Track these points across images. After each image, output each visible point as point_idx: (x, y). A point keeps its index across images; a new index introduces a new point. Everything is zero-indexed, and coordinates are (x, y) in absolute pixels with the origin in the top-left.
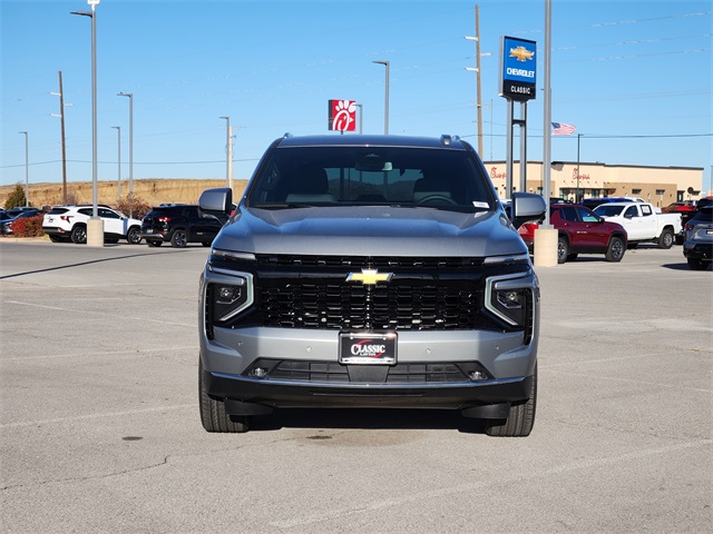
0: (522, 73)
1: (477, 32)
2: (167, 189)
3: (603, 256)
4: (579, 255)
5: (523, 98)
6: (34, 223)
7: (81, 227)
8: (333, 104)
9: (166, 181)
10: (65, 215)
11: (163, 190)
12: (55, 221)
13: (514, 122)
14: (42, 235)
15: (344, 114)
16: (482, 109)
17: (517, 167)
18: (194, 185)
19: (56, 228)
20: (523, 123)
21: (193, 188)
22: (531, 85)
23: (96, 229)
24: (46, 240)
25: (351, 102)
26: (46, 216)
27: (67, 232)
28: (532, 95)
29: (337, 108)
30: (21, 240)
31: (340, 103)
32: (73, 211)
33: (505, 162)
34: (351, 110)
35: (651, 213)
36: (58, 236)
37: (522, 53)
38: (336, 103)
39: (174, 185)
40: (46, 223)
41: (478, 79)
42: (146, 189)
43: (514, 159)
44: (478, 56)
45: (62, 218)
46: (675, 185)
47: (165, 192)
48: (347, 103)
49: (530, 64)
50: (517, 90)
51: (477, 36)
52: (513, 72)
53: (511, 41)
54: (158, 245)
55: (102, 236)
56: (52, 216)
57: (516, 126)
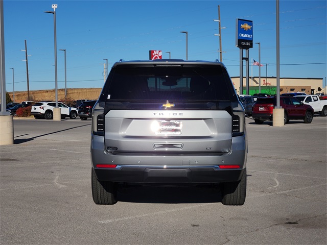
0: (246, 36)
1: (219, 18)
2: (73, 93)
3: (303, 121)
4: (290, 120)
5: (247, 48)
6: (26, 110)
7: (49, 112)
8: (151, 52)
9: (72, 89)
10: (42, 106)
11: (71, 93)
12: (38, 109)
13: (243, 59)
14: (30, 116)
15: (157, 57)
16: (222, 53)
17: (245, 80)
18: (85, 91)
19: (38, 112)
20: (247, 59)
21: (85, 92)
22: (250, 41)
23: (57, 113)
24: (32, 118)
25: (159, 51)
26: (33, 107)
27: (43, 114)
28: (251, 46)
29: (153, 54)
30: (21, 118)
31: (155, 52)
32: (45, 104)
33: (239, 77)
34: (160, 55)
35: (317, 100)
36: (38, 116)
37: (246, 26)
38: (153, 52)
39: (76, 91)
40: (33, 110)
41: (220, 39)
42: (63, 93)
43: (243, 76)
44: (220, 28)
45: (40, 108)
46: (310, 87)
47: (72, 94)
48: (158, 52)
49: (250, 32)
50: (244, 44)
51: (219, 19)
52: (242, 35)
53: (241, 21)
54: (86, 119)
55: (60, 116)
56: (36, 107)
57: (244, 61)
